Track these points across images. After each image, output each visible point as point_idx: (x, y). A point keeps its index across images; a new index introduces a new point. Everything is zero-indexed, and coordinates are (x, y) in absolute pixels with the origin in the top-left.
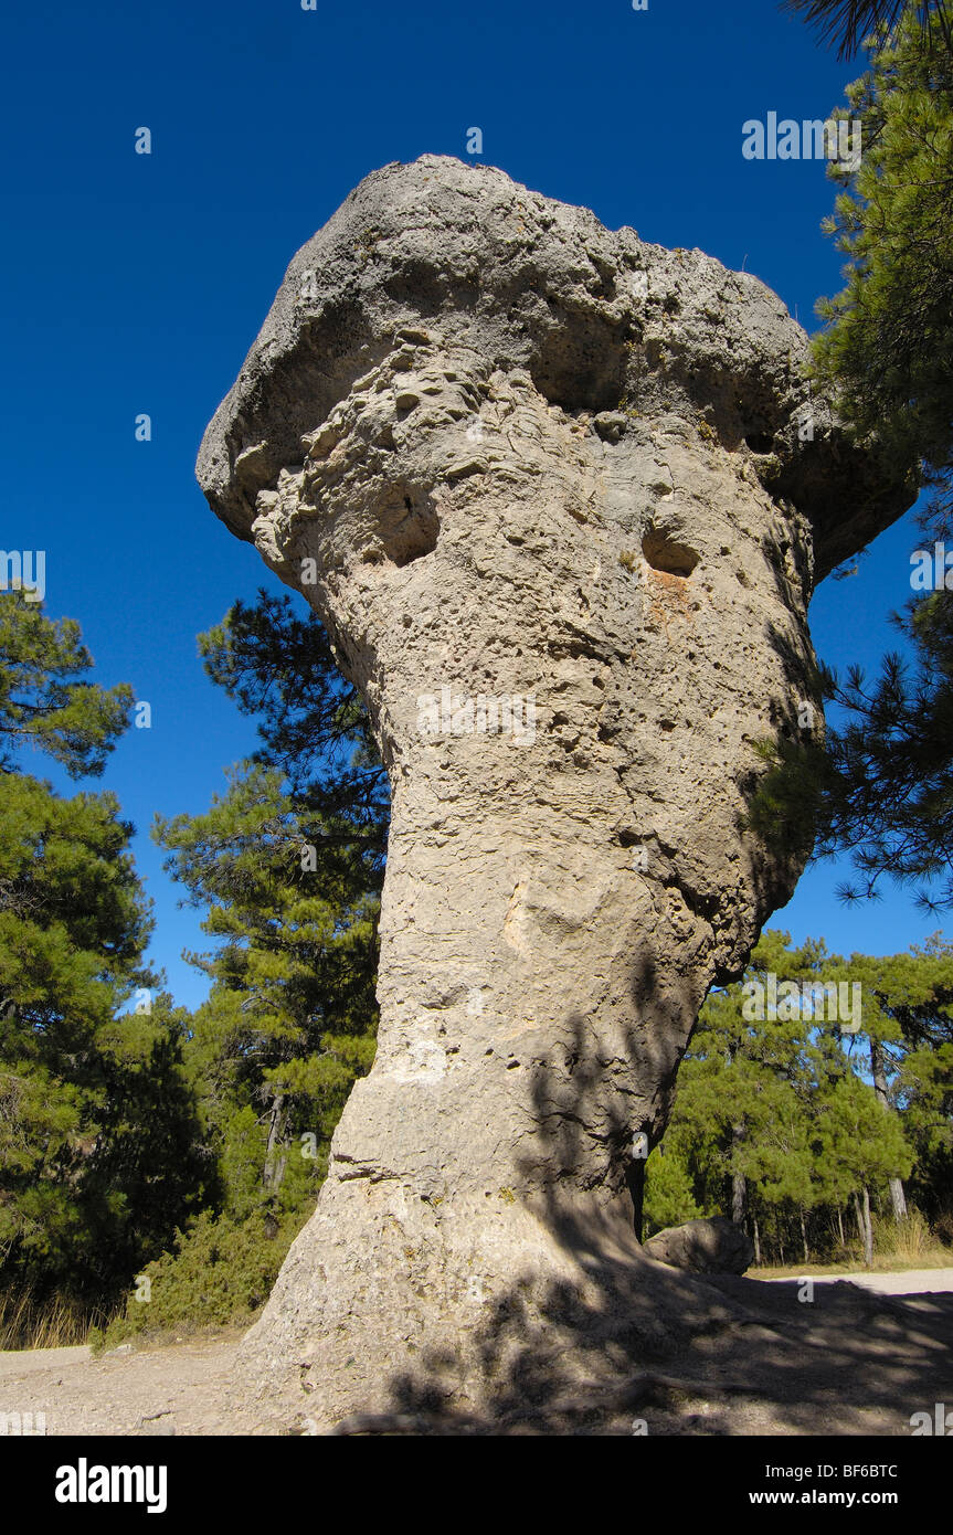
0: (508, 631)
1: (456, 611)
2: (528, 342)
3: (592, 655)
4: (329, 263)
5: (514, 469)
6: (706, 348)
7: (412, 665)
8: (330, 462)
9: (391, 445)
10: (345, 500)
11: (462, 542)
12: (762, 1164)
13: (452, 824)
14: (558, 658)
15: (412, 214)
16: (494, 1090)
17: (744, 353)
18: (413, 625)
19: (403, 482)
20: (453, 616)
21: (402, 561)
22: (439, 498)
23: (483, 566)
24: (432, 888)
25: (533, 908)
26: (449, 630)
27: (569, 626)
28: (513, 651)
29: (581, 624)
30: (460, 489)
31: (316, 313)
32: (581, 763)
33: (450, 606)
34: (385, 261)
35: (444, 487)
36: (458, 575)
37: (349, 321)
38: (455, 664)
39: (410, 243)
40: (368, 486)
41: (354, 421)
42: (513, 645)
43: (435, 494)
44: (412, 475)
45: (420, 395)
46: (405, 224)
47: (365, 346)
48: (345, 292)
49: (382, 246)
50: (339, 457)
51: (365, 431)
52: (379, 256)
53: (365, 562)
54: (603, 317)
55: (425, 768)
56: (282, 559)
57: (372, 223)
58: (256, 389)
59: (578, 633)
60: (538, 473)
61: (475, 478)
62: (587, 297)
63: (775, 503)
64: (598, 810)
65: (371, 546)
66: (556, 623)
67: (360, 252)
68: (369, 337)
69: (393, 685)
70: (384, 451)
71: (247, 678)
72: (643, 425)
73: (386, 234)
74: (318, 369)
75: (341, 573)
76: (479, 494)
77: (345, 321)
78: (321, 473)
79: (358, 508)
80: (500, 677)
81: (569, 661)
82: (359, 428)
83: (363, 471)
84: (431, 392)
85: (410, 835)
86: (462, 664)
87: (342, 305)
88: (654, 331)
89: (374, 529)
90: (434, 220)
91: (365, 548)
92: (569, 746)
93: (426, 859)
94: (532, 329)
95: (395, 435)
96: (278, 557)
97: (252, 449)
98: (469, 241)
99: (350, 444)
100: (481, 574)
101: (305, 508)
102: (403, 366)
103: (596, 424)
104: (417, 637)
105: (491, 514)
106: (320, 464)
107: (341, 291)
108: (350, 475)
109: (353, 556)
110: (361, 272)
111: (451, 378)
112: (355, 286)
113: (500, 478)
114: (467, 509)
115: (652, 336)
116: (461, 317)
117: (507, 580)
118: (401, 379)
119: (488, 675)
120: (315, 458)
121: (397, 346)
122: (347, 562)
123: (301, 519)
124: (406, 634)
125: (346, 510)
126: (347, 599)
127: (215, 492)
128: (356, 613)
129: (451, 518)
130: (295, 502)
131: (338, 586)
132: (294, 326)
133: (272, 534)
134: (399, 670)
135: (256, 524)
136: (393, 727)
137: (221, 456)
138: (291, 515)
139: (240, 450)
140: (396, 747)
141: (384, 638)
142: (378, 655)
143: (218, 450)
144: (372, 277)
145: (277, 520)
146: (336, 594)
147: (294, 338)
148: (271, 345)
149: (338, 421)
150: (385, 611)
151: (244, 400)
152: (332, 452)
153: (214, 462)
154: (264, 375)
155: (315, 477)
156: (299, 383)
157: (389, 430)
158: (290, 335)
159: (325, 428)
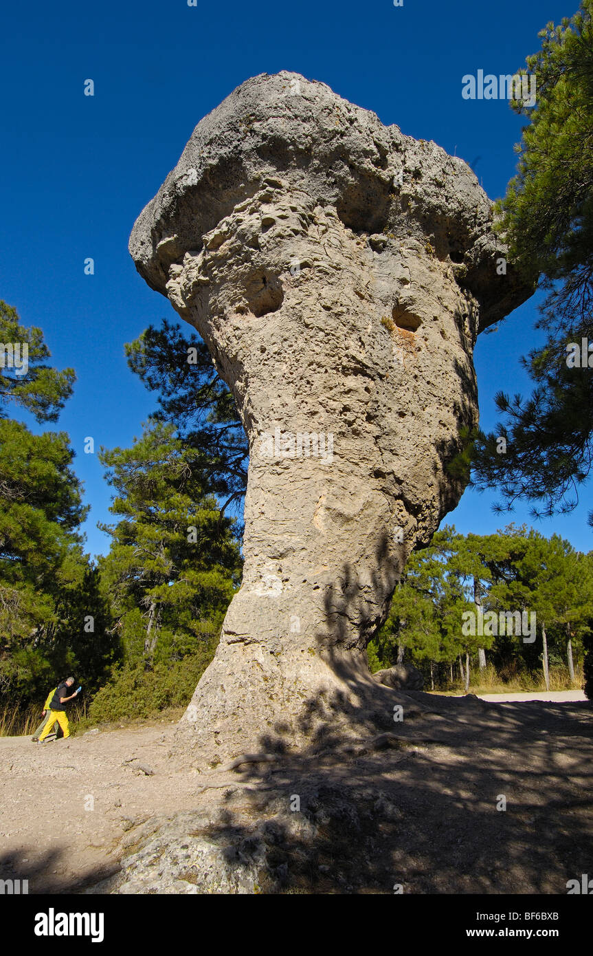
0: (320, 359)
1: (291, 346)
2: (337, 190)
3: (365, 374)
4: (223, 132)
5: (328, 266)
6: (434, 201)
7: (265, 375)
8: (219, 253)
9: (257, 246)
10: (227, 276)
11: (297, 306)
12: (415, 640)
13: (286, 463)
14: (346, 375)
15: (275, 108)
16: (306, 600)
17: (454, 206)
18: (266, 352)
19: (263, 268)
20: (290, 349)
21: (259, 314)
22: (284, 280)
23: (308, 321)
24: (274, 496)
25: (328, 509)
26: (287, 356)
27: (354, 358)
28: (323, 370)
29: (360, 357)
30: (297, 276)
31: (214, 162)
32: (355, 433)
33: (288, 343)
34: (258, 135)
35: (286, 273)
36: (294, 325)
37: (233, 169)
38: (290, 376)
39: (274, 126)
40: (241, 269)
41: (236, 230)
42: (323, 367)
43: (282, 278)
44: (269, 265)
45: (276, 219)
46: (271, 114)
47: (242, 185)
48: (232, 151)
49: (256, 125)
50: (225, 250)
51: (242, 236)
52: (255, 131)
53: (237, 313)
54: (379, 178)
55: (272, 432)
56: (184, 306)
57: (251, 111)
58: (173, 203)
59: (358, 362)
60: (340, 269)
61: (306, 270)
62: (372, 167)
63: (462, 291)
64: (364, 458)
65: (241, 304)
66: (347, 356)
67: (243, 128)
68: (245, 180)
69: (254, 385)
70: (252, 249)
71: (151, 371)
72: (396, 243)
73: (259, 118)
74: (212, 195)
75: (222, 318)
76: (307, 280)
77: (231, 168)
78: (213, 258)
79: (235, 281)
80: (315, 384)
81: (351, 377)
82: (239, 234)
83: (239, 260)
84: (283, 217)
85: (262, 468)
86: (294, 376)
87: (230, 159)
88: (407, 189)
89: (243, 294)
90: (288, 113)
91: (237, 305)
92: (350, 424)
93: (271, 481)
94: (339, 183)
95: (260, 241)
96: (182, 305)
97: (168, 239)
98: (307, 127)
99: (232, 243)
100: (307, 326)
101: (202, 278)
102: (266, 200)
103: (370, 241)
104: (269, 359)
105: (314, 291)
106: (213, 253)
107: (230, 150)
108: (231, 261)
109: (230, 309)
110: (243, 140)
111: (294, 209)
112: (239, 148)
113: (320, 271)
114: (300, 287)
115: (405, 192)
116: (300, 172)
117: (321, 330)
118: (265, 208)
119: (308, 382)
120: (210, 250)
121: (264, 187)
122: (225, 312)
123: (199, 284)
124: (262, 356)
125: (227, 281)
126: (225, 334)
127: (142, 262)
128: (231, 342)
129: (291, 292)
130: (195, 274)
131: (220, 325)
132: (200, 168)
133: (179, 291)
134: (257, 377)
135: (168, 284)
136: (253, 408)
137: (146, 240)
138: (193, 281)
139: (160, 238)
140: (255, 420)
141: (249, 358)
142: (245, 367)
143: (144, 236)
144: (249, 144)
145: (182, 282)
146: (218, 329)
147: (199, 175)
148: (184, 177)
149: (226, 229)
150: (250, 342)
151: (165, 209)
152: (221, 247)
153: (142, 244)
154: (178, 195)
155: (209, 261)
156: (200, 202)
157: (256, 238)
158: (197, 173)
159: (217, 232)
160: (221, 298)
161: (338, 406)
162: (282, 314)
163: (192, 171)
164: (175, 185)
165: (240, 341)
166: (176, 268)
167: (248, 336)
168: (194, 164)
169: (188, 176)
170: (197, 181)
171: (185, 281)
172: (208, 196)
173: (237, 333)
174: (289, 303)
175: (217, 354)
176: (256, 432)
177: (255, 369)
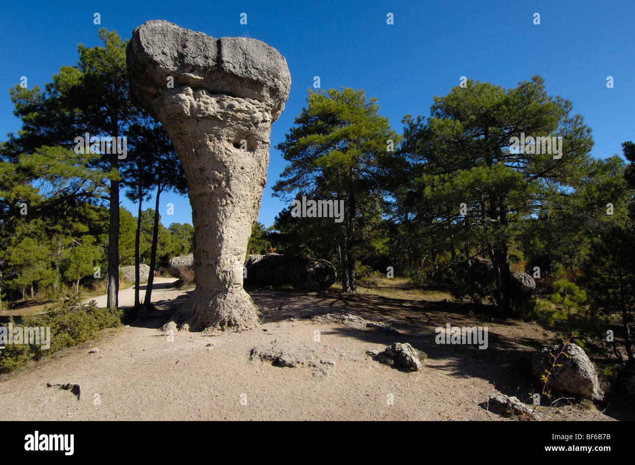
4: (264, 71)
7: (241, 180)
9: (257, 127)
10: (234, 125)
14: (260, 185)
18: (244, 170)
19: (252, 134)
23: (261, 164)
30: (264, 146)
32: (254, 207)
34: (274, 83)
35: (261, 142)
36: (256, 164)
37: (258, 86)
39: (280, 85)
40: (242, 127)
41: (251, 114)
43: (258, 142)
44: (256, 135)
49: (276, 80)
50: (241, 117)
51: (252, 118)
53: (227, 141)
55: (240, 205)
56: (189, 115)
57: (276, 72)
65: (232, 139)
67: (271, 76)
69: (234, 181)
70: (253, 125)
73: (278, 78)
74: (241, 84)
75: (217, 138)
78: (233, 115)
79: (236, 129)
83: (244, 124)
84: (269, 121)
86: (251, 184)
87: (260, 83)
89: (235, 135)
90: (284, 81)
91: (230, 138)
92: (255, 203)
95: (259, 125)
96: (188, 113)
101: (219, 116)
102: (266, 110)
104: (244, 173)
106: (234, 113)
108: (240, 122)
109: (224, 137)
118: (266, 114)
120: (233, 110)
121: (268, 106)
122: (222, 137)
123: (214, 117)
124: (241, 171)
125: (232, 127)
126: (218, 148)
127: (159, 64)
128: (222, 154)
129: (260, 150)
130: (212, 109)
131: (214, 140)
132: (245, 72)
133: (189, 105)
134: (237, 179)
135: (183, 96)
136: (231, 191)
137: (169, 55)
138: (210, 112)
139: (191, 72)
140: (230, 196)
141: (233, 167)
142: (229, 170)
143: (166, 50)
144: (270, 83)
145: (195, 103)
146: (211, 141)
147: (243, 75)
148: (230, 64)
149: (246, 109)
150: (236, 161)
151: (209, 66)
152: (239, 113)
153: (164, 53)
154: (223, 69)
155: (230, 115)
156: (231, 80)
157: (258, 122)
158: (241, 72)
159: (242, 108)
160: (223, 131)
161: (255, 197)
162: (253, 157)
163: (237, 66)
164: (222, 62)
165: (230, 158)
166: (190, 91)
167: (235, 158)
168: (239, 64)
169: (234, 67)
170: (240, 75)
171: (202, 108)
172: (238, 82)
173: (228, 152)
174: (258, 154)
175: (198, 148)
176: (229, 202)
177: (236, 174)
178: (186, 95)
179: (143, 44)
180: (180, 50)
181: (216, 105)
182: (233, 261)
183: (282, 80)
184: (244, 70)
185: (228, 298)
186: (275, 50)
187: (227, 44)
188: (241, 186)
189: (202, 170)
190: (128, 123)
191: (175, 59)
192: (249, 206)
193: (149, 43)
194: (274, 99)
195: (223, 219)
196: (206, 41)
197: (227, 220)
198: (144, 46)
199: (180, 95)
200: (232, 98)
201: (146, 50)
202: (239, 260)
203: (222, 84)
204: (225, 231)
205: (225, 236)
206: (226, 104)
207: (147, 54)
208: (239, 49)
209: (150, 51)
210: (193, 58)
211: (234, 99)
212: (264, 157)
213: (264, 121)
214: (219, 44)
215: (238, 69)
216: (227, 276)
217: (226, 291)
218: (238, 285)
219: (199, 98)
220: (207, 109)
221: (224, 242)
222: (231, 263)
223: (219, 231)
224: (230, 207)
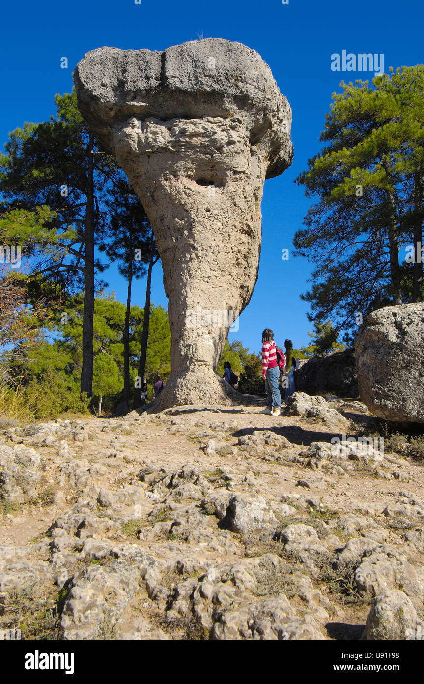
0: (237, 224)
2: (253, 124)
3: (249, 235)
4: (220, 76)
5: (249, 174)
7: (208, 225)
8: (193, 142)
9: (220, 151)
10: (191, 155)
11: (233, 193)
13: (213, 277)
14: (242, 233)
15: (252, 79)
18: (210, 212)
19: (218, 163)
20: (224, 214)
21: (202, 181)
22: (229, 175)
23: (237, 203)
26: (222, 218)
27: (249, 226)
28: (236, 230)
29: (251, 226)
30: (237, 176)
31: (208, 89)
32: (238, 264)
33: (223, 211)
34: (239, 89)
35: (232, 172)
36: (229, 202)
37: (217, 98)
39: (249, 89)
40: (203, 156)
41: (211, 136)
42: (236, 228)
43: (228, 173)
44: (223, 163)
45: (236, 142)
47: (217, 107)
48: (222, 90)
49: (240, 84)
50: (198, 142)
51: (213, 141)
52: (238, 86)
53: (186, 177)
55: (209, 259)
57: (240, 74)
61: (242, 174)
62: (272, 117)
64: (239, 278)
65: (192, 173)
66: (246, 225)
67: (232, 81)
68: (220, 106)
69: (198, 228)
70: (215, 150)
72: (259, 152)
73: (243, 81)
74: (193, 100)
75: (173, 174)
76: (241, 180)
78: (186, 142)
79: (195, 160)
80: (232, 237)
81: (245, 236)
82: (211, 139)
83: (204, 151)
84: (239, 142)
85: (200, 278)
86: (224, 230)
87: (218, 93)
89: (196, 169)
90: (255, 84)
91: (189, 173)
92: (237, 259)
93: (204, 286)
94: (256, 121)
95: (224, 149)
96: (136, 150)
98: (260, 95)
99: (204, 141)
100: (235, 205)
101: (170, 147)
102: (233, 128)
104: (211, 216)
105: (242, 187)
106: (188, 139)
107: (220, 88)
108: (197, 149)
109: (182, 173)
110: (230, 87)
111: (243, 138)
112: (226, 90)
113: (247, 176)
114: (237, 183)
115: (274, 129)
116: (246, 113)
117: (241, 209)
118: (232, 132)
119: (229, 235)
120: (186, 136)
121: (234, 121)
122: (178, 173)
123: (165, 149)
124: (207, 214)
125: (189, 158)
126: (175, 187)
127: (100, 99)
128: (181, 195)
129: (231, 183)
130: (162, 140)
131: (170, 179)
132: (195, 84)
133: (136, 139)
134: (201, 225)
135: (128, 130)
136: (194, 241)
137: (109, 85)
138: (159, 144)
139: (133, 99)
140: (194, 248)
141: (195, 210)
142: (191, 214)
143: (106, 81)
144: (232, 91)
145: (143, 137)
146: (166, 180)
147: (193, 88)
148: (176, 79)
149: (203, 131)
150: (198, 201)
151: (151, 87)
152: (195, 138)
153: (103, 85)
154: (168, 86)
155: (183, 142)
156: (181, 98)
157: (221, 146)
158: (190, 85)
159: (197, 130)
160: (179, 165)
161: (236, 249)
162: (223, 193)
163: (185, 80)
164: (167, 78)
165: (190, 198)
166: (137, 122)
167: (197, 197)
168: (187, 75)
169: (181, 81)
170: (189, 90)
171: (150, 140)
172: (190, 99)
173: (188, 191)
174: (229, 189)
175: (154, 191)
176: (193, 256)
177: (200, 219)
178: (133, 128)
179: (82, 80)
180: (120, 77)
181: (167, 134)
182: (200, 333)
183: (250, 82)
184: (194, 82)
185: (188, 377)
186: (238, 45)
187: (172, 55)
188: (208, 234)
189: (162, 219)
190: (110, 178)
191: (115, 90)
192: (222, 261)
193: (88, 78)
194: (247, 111)
195: (187, 279)
196: (148, 57)
197: (192, 280)
198: (83, 82)
199: (125, 130)
200: (185, 120)
201: (86, 86)
202: (209, 333)
203: (172, 105)
204: (189, 294)
205: (189, 301)
206: (177, 129)
207: (87, 91)
208: (187, 57)
209: (89, 86)
210: (134, 82)
211: (188, 121)
212: (240, 191)
213: (231, 143)
214: (163, 58)
215: (187, 82)
216: (189, 351)
217: (187, 369)
218: (203, 363)
219: (147, 129)
220: (155, 140)
221: (188, 308)
222: (198, 336)
223: (182, 295)
224: (195, 262)
